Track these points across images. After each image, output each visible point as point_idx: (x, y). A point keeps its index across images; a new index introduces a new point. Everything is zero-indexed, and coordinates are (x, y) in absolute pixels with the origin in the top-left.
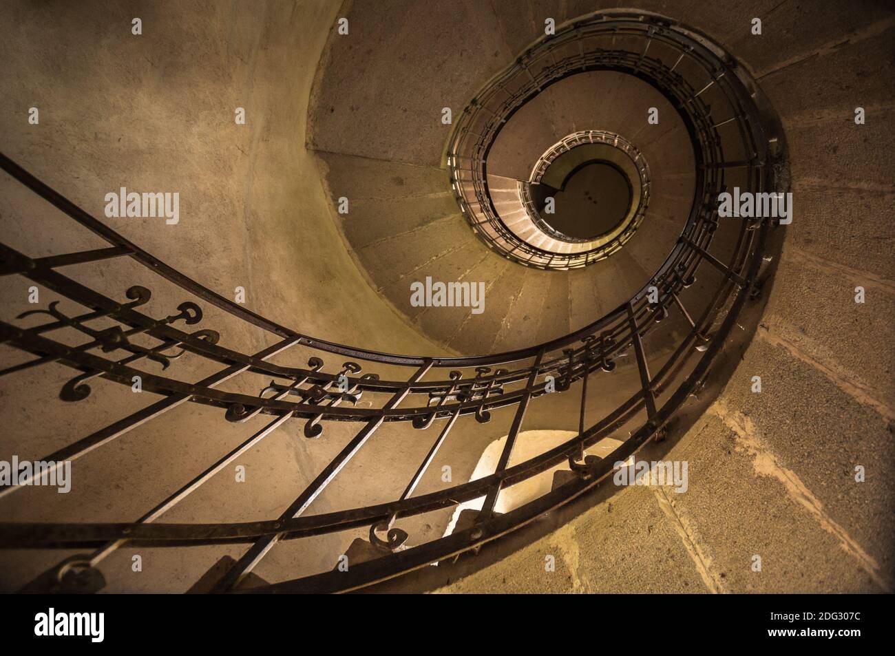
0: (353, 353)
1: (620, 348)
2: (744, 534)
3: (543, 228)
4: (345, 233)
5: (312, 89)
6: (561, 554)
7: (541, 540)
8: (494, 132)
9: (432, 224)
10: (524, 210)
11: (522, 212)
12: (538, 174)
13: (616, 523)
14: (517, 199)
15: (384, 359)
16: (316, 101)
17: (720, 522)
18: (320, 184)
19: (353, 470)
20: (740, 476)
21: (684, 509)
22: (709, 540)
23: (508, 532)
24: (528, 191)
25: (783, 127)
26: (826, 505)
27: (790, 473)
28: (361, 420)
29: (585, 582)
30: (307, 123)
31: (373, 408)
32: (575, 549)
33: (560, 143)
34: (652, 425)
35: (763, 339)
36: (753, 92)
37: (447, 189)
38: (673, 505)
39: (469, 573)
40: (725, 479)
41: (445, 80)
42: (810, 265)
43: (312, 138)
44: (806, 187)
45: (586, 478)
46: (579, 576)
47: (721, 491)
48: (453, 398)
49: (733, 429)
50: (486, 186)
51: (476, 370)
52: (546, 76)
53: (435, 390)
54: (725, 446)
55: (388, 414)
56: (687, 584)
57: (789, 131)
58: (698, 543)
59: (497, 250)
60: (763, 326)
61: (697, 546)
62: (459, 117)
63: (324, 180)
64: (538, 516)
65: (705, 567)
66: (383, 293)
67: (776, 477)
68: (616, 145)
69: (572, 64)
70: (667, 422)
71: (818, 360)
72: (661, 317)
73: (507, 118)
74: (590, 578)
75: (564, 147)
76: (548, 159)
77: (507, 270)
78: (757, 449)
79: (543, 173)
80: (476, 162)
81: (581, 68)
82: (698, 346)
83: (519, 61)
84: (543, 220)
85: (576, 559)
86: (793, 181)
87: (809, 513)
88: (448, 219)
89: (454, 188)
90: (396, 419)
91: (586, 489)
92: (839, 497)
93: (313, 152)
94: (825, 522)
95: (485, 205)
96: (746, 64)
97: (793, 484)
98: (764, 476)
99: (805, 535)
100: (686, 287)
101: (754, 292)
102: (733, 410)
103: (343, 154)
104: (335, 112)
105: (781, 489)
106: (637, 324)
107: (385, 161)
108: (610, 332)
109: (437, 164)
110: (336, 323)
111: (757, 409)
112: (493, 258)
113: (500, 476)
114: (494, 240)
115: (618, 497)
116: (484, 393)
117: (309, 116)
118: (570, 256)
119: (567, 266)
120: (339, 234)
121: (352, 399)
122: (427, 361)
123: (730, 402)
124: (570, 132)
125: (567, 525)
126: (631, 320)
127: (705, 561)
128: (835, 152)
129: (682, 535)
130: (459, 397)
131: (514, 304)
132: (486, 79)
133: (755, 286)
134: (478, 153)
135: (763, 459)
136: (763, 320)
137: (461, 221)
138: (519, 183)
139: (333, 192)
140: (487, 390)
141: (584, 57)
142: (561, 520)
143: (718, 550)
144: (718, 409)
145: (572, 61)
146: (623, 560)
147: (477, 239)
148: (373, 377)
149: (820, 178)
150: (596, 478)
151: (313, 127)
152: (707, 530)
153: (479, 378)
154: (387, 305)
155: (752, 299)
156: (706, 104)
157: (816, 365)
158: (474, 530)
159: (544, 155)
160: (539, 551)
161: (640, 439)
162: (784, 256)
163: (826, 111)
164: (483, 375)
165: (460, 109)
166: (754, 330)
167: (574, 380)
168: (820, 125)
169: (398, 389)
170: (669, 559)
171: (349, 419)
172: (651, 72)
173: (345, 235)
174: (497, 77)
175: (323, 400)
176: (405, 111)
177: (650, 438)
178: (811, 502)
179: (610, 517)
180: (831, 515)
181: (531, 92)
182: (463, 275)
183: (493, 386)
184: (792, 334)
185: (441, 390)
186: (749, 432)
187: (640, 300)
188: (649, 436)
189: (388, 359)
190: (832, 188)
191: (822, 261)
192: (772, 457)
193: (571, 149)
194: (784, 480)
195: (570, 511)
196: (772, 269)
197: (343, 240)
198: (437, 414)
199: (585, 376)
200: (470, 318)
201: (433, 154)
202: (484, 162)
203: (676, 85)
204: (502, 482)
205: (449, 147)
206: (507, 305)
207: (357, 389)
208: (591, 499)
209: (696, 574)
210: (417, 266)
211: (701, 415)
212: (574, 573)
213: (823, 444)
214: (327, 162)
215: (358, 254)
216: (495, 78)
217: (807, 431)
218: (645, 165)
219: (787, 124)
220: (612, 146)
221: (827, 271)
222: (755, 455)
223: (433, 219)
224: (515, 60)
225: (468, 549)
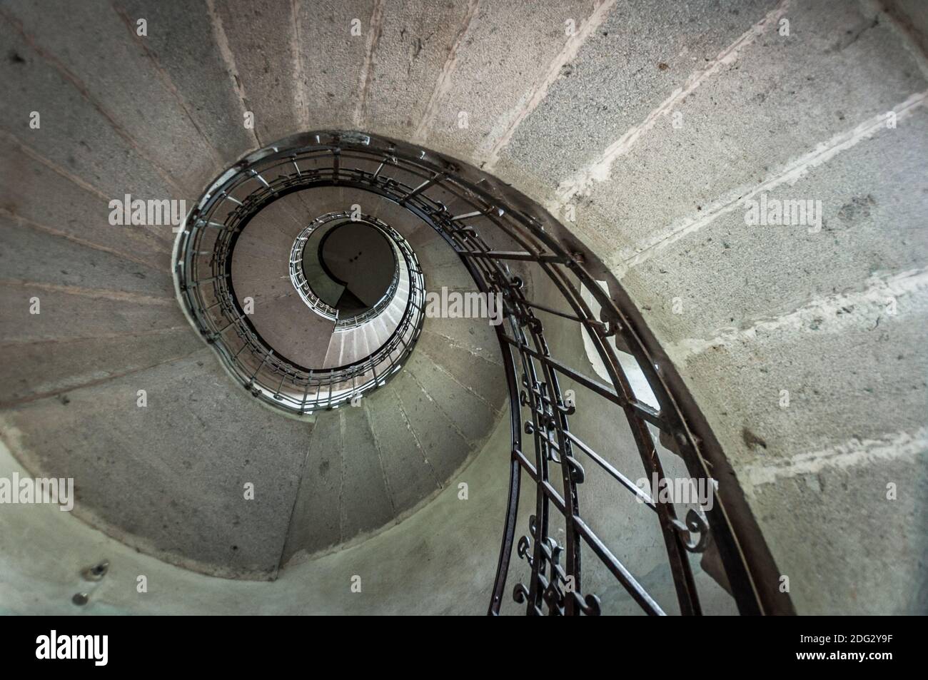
0: (508, 544)
1: (501, 270)
2: (662, 190)
3: (383, 307)
4: (376, 529)
5: (206, 574)
6: (692, 356)
7: (682, 377)
8: (282, 362)
9: (372, 429)
10: (363, 325)
11: (365, 328)
12: (328, 311)
13: (661, 303)
14: (352, 333)
15: (513, 506)
16: (221, 569)
17: (653, 211)
18: (318, 561)
19: (634, 528)
20: (612, 192)
21: (644, 241)
22: (669, 220)
23: (677, 407)
24: (345, 321)
25: (306, 131)
26: (632, 124)
27: (607, 152)
28: (578, 544)
29: (717, 333)
30: (246, 579)
31: (565, 528)
32: (687, 342)
33: (299, 291)
34: (569, 264)
35: (493, 167)
36: (273, 150)
37: (338, 414)
38: (640, 251)
39: (720, 450)
40: (615, 205)
41: (220, 418)
42: (430, 124)
43: (263, 573)
44: (362, 120)
45: (621, 328)
46: (713, 338)
47: (625, 209)
48: (551, 435)
49: (571, 196)
50: (336, 369)
51: (524, 406)
52: (231, 312)
53: (544, 453)
54: (586, 205)
55: (571, 512)
56: (710, 240)
57: (311, 127)
58: (672, 229)
59: (403, 361)
60: (482, 166)
61: (675, 230)
62: (262, 402)
63: (314, 556)
64: (660, 376)
65: (693, 224)
66: (444, 482)
67: (611, 163)
68: (307, 239)
69: (221, 288)
70: (567, 252)
71: (511, 124)
72: (473, 233)
73: (269, 348)
74: (712, 328)
75: (303, 287)
76: (314, 301)
77: (424, 351)
78: (588, 178)
79: (328, 307)
80: (311, 381)
81: (227, 278)
82: (499, 214)
83: (211, 341)
84: (375, 306)
85: (696, 341)
86: (356, 129)
87: (641, 138)
88: (368, 413)
89: (337, 407)
90: (575, 501)
91: (631, 329)
92: (625, 114)
93: (281, 571)
94: (647, 126)
95: (357, 371)
96: (245, 154)
97: (616, 149)
98: (611, 173)
99: (658, 142)
100: (446, 209)
101: (452, 169)
102: (555, 196)
103: (287, 533)
104: (238, 545)
105: (622, 159)
106: (479, 251)
107: (300, 483)
108: (486, 274)
109: (310, 426)
110: (475, 541)
111: (553, 176)
112: (412, 364)
113: (625, 404)
114: (392, 364)
115: (636, 301)
116: (546, 403)
117: (237, 577)
118: (412, 287)
119: (422, 291)
120: (377, 535)
121: (556, 551)
122: (515, 457)
123: (547, 198)
124: (290, 282)
125: (666, 351)
126: (475, 255)
127: (688, 224)
128: (332, 95)
129: (666, 243)
130: (550, 428)
131: (458, 343)
132: (225, 374)
133: (447, 168)
134: (302, 379)
135: (596, 173)
136: (476, 166)
137: (372, 399)
138: (337, 330)
139: (330, 543)
140: (543, 400)
141: (217, 277)
142: (661, 355)
143: (677, 212)
144: (553, 208)
145: (218, 286)
146: (693, 297)
147: (392, 381)
148: (533, 523)
149: (354, 109)
150: (620, 318)
151: (252, 571)
152: (660, 221)
153: (531, 405)
154: (456, 478)
155: (458, 170)
156: (277, 177)
157: (515, 126)
158: (679, 440)
159: (310, 306)
160: (692, 378)
161: (583, 276)
162: (422, 144)
163: (296, 98)
164: (528, 400)
165: (253, 402)
166: (485, 173)
167: (531, 314)
168: (308, 104)
169: (544, 496)
170: (689, 255)
171: (578, 559)
172: (240, 219)
173: (379, 528)
174: (225, 363)
175: (558, 588)
176: (247, 461)
177: (582, 268)
178: (631, 136)
179: (655, 309)
180: (641, 121)
181: (246, 327)
182: (428, 396)
183: (538, 391)
184: (489, 143)
185: (544, 447)
186: (573, 184)
187: (457, 243)
188: (579, 267)
189: (514, 502)
190: (364, 101)
191: (426, 115)
192: (594, 165)
193: (306, 279)
194: (614, 157)
195: (652, 346)
196: (430, 153)
197: (384, 531)
198: (568, 455)
199: (528, 305)
200: (471, 389)
201: (299, 430)
202: (312, 371)
203: (256, 200)
204: (630, 402)
205: (292, 413)
206: (457, 350)
207: (546, 543)
208: (640, 325)
209: (700, 232)
210: (416, 445)
211: (559, 223)
212: (710, 344)
213: (581, 125)
214: (294, 552)
215: (400, 512)
216: (226, 365)
217: (571, 137)
218: (329, 215)
219: (304, 128)
220: (306, 242)
221: (435, 111)
222: (592, 180)
223: (368, 428)
224: (210, 346)
225: (697, 450)
